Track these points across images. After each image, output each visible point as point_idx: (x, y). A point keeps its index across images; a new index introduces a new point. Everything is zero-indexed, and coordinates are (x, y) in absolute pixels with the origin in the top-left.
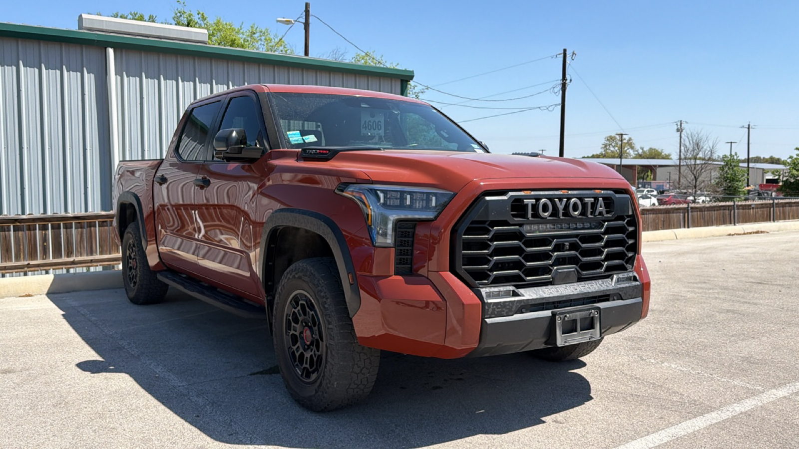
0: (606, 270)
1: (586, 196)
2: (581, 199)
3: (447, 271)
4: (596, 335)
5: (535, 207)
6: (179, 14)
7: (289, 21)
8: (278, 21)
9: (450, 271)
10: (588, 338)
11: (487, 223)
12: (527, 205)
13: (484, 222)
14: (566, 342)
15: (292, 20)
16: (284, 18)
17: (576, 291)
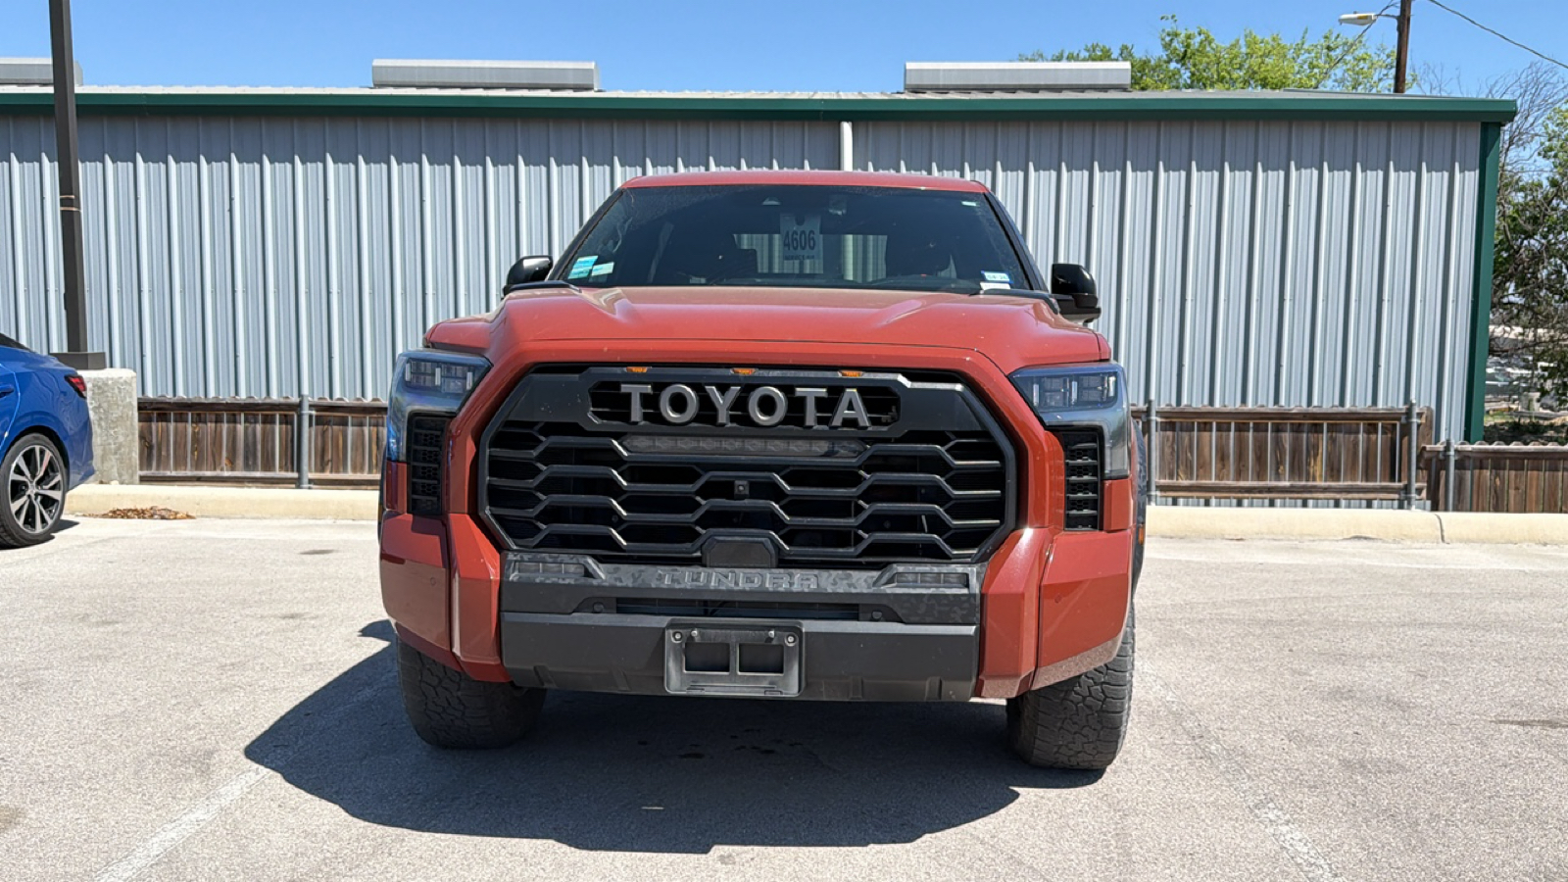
0: (865, 553)
1: (800, 383)
2: (788, 389)
3: (463, 513)
4: (786, 686)
5: (650, 401)
6: (1168, 39)
7: (1366, 17)
8: (1341, 21)
9: (469, 514)
10: (763, 690)
11: (537, 428)
12: (628, 396)
13: (532, 425)
14: (692, 688)
15: (1373, 14)
16: (1355, 13)
17: (750, 585)
